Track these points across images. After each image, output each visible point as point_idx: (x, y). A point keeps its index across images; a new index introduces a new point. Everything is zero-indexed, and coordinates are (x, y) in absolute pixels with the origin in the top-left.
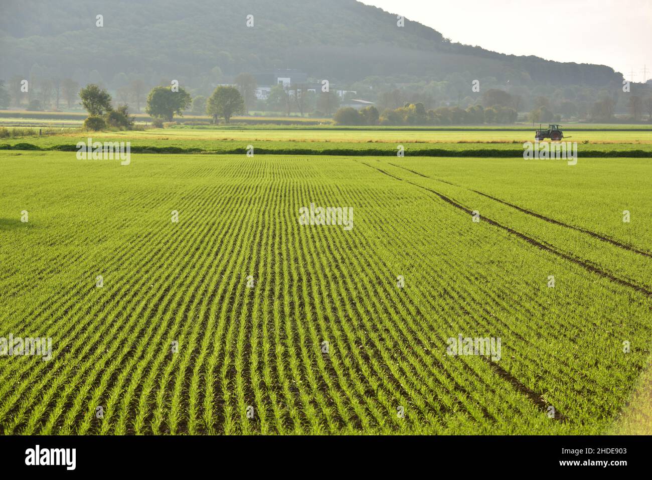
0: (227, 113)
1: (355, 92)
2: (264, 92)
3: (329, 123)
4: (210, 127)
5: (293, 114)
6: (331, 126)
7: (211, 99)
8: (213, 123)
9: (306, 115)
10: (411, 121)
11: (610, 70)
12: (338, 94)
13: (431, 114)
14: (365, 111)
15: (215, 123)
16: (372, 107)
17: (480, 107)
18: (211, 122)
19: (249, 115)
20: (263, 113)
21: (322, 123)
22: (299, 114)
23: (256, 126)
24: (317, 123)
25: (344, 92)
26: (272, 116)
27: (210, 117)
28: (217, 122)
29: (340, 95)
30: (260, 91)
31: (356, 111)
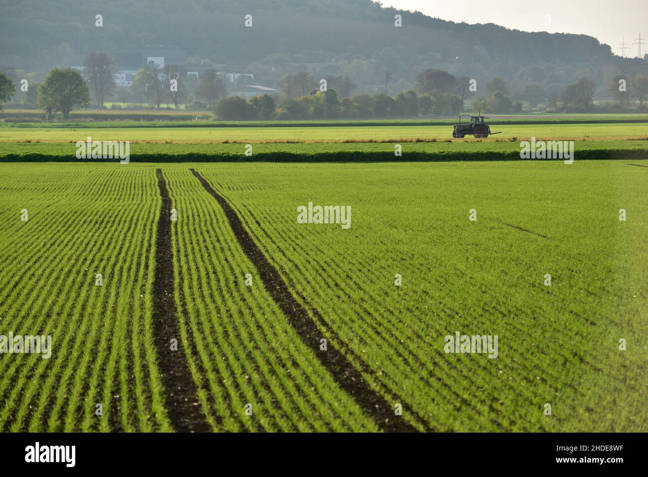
0: (66, 105)
1: (252, 76)
2: (129, 77)
3: (207, 117)
4: (43, 124)
5: (164, 106)
6: (210, 122)
7: (43, 87)
8: (47, 120)
9: (183, 107)
10: (318, 113)
11: (594, 41)
12: (229, 79)
13: (346, 103)
14: (255, 100)
15: (49, 119)
16: (266, 96)
17: (412, 93)
18: (43, 117)
19: (105, 108)
20: (123, 105)
21: (199, 118)
22: (173, 106)
23: (108, 123)
24: (190, 118)
25: (237, 75)
26: (136, 108)
27: (42, 112)
28: (51, 118)
29: (232, 80)
30: (124, 75)
31: (244, 101)
